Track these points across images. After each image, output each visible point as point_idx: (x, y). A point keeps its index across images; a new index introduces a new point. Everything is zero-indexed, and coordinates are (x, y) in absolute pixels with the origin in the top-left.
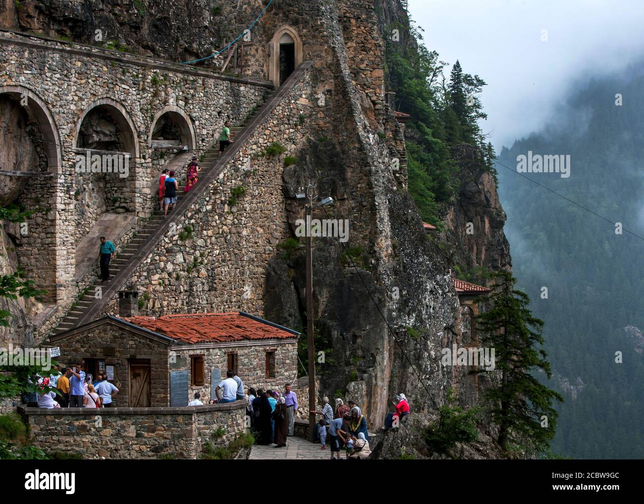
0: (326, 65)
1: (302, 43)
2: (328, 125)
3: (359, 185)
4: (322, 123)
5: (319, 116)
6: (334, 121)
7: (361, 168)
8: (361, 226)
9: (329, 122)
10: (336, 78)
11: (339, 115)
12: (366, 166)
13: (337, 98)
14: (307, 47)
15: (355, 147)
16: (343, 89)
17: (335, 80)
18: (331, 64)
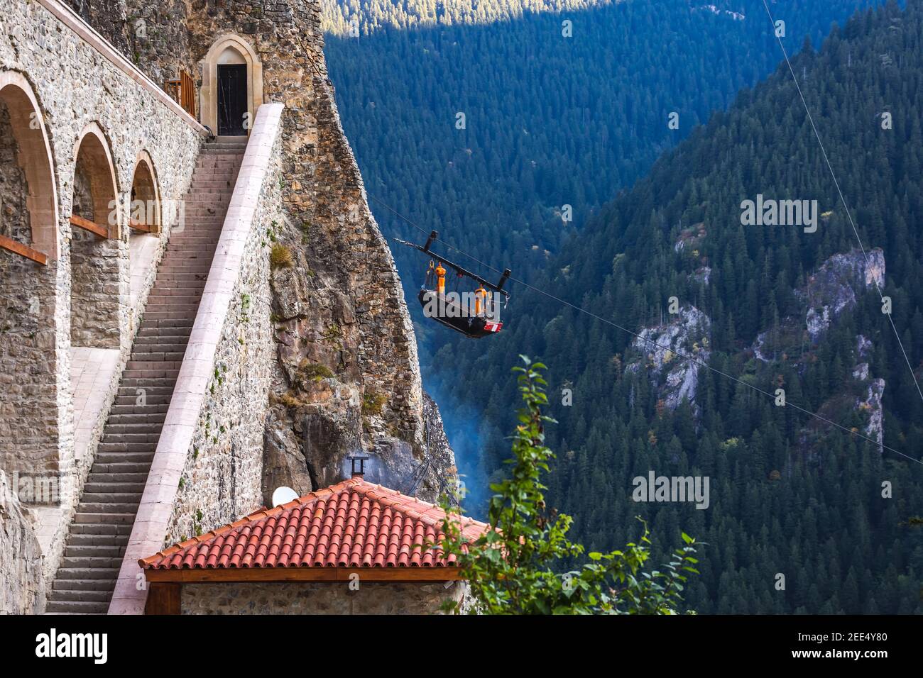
0: (305, 104)
1: (261, 64)
2: (308, 203)
3: (372, 302)
4: (298, 199)
5: (294, 188)
6: (318, 196)
7: (375, 274)
8: (379, 367)
9: (310, 199)
10: (321, 125)
11: (328, 188)
12: (383, 271)
13: (323, 158)
14: (271, 72)
15: (361, 239)
16: (336, 144)
17: (319, 129)
18: (314, 103)
